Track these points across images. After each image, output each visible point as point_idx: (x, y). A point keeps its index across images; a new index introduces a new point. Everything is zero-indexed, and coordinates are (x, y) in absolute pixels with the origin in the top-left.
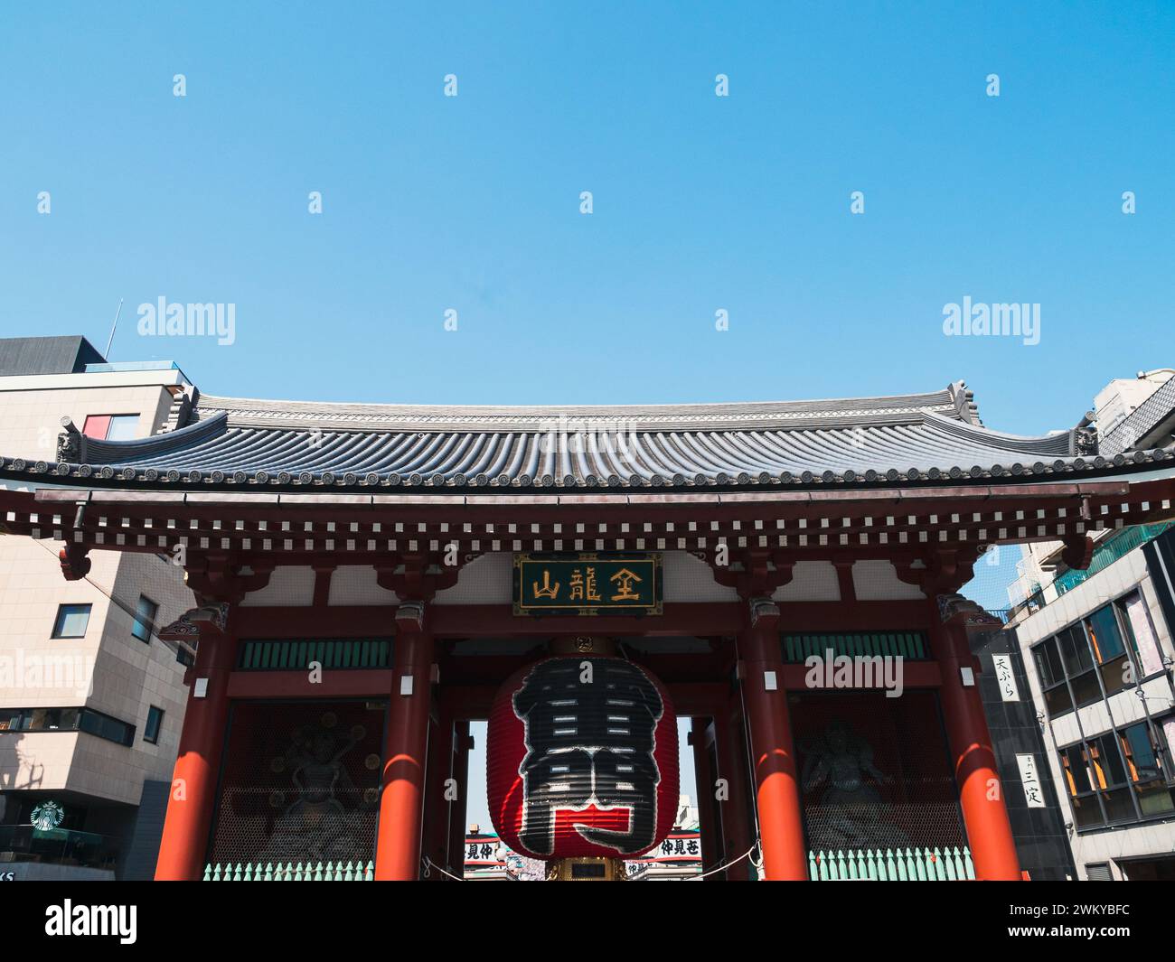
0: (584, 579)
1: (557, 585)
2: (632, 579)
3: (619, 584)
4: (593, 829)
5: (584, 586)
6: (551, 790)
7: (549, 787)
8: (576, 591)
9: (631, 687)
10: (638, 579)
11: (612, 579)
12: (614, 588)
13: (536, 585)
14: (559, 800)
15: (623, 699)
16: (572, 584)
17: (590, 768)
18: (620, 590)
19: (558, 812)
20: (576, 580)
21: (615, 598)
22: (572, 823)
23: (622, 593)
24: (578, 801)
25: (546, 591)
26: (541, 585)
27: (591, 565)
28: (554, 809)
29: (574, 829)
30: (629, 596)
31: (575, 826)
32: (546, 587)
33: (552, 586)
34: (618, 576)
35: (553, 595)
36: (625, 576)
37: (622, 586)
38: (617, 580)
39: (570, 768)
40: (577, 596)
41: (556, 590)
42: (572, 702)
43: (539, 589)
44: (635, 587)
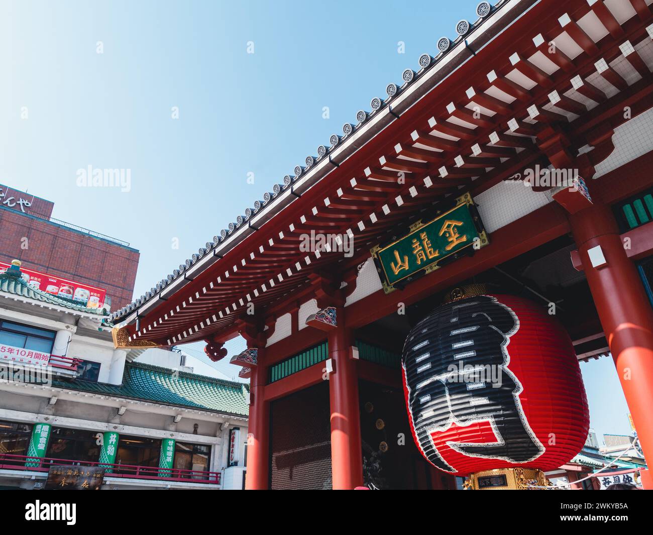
0: (421, 244)
1: (406, 258)
2: (455, 226)
3: (448, 235)
4: (463, 444)
5: (424, 249)
6: (424, 417)
7: (422, 416)
8: (420, 256)
9: (474, 315)
10: (460, 224)
11: (441, 234)
12: (445, 240)
13: (393, 265)
14: (430, 424)
15: (465, 327)
16: (415, 252)
17: (444, 392)
18: (450, 240)
19: (433, 434)
20: (417, 248)
21: (449, 248)
22: (444, 442)
23: (452, 242)
24: (442, 423)
25: (401, 266)
26: (396, 264)
27: (422, 231)
28: (429, 433)
29: (448, 447)
30: (458, 242)
31: (448, 443)
32: (400, 263)
33: (403, 261)
34: (444, 229)
35: (407, 267)
36: (449, 226)
37: (450, 235)
38: (445, 232)
39: (432, 396)
40: (422, 260)
41: (407, 263)
42: (425, 343)
43: (396, 266)
44: (461, 231)
